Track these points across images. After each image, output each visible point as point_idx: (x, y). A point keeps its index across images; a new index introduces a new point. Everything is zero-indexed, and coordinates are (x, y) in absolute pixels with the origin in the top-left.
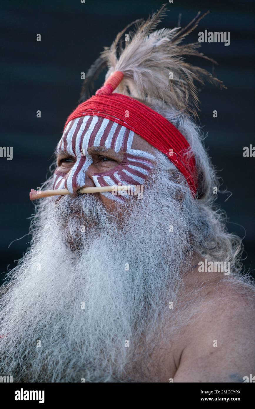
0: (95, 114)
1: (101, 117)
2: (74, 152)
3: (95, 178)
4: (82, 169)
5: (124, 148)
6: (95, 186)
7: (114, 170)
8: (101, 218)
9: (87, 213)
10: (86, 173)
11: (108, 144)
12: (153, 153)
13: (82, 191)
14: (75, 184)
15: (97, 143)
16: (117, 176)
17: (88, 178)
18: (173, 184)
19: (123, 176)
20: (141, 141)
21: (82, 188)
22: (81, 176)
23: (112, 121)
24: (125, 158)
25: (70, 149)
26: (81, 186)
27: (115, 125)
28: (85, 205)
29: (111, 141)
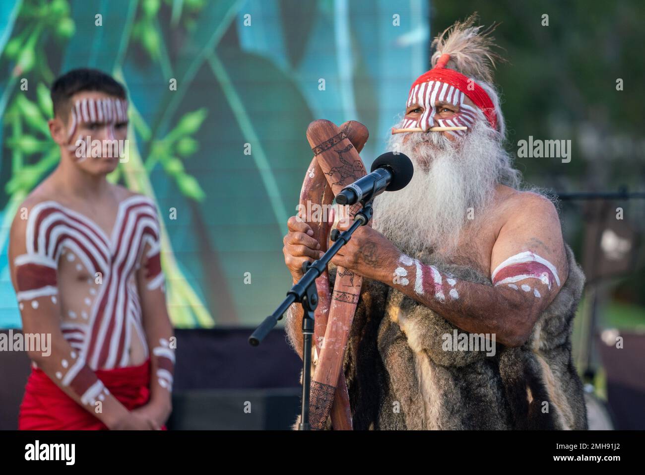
0: (438, 80)
1: (442, 82)
2: (424, 104)
3: (440, 121)
4: (431, 115)
5: (459, 103)
6: (439, 126)
7: (453, 117)
8: (446, 144)
9: (435, 142)
10: (434, 118)
11: (449, 99)
12: (475, 108)
13: (431, 130)
14: (427, 125)
15: (441, 98)
16: (455, 120)
17: (435, 121)
18: (488, 129)
19: (459, 121)
20: (468, 100)
21: (432, 128)
22: (431, 120)
23: (450, 85)
24: (459, 110)
25: (421, 103)
26: (432, 126)
27: (452, 88)
28: (434, 137)
29: (451, 98)
